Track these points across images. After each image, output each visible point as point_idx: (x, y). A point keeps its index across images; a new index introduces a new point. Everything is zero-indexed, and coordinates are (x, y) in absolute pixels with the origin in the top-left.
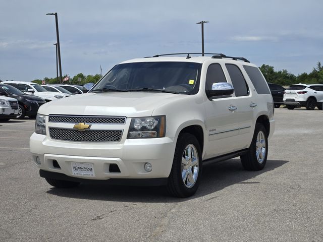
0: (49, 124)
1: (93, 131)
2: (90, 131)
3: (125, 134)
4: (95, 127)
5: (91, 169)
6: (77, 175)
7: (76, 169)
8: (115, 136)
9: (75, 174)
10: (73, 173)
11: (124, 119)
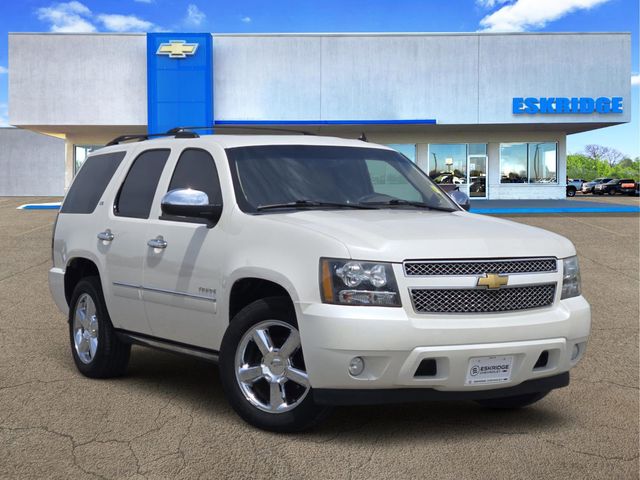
1: (511, 289)
2: (506, 289)
3: (559, 289)
5: (507, 367)
6: (475, 385)
7: (475, 371)
9: (470, 382)
10: (467, 382)
11: (554, 262)
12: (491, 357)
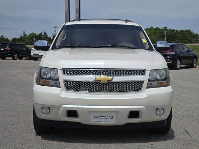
0: (63, 78)
1: (115, 83)
2: (112, 83)
3: (145, 84)
4: (117, 79)
5: (113, 116)
6: (96, 123)
7: (95, 117)
8: (136, 87)
9: (93, 122)
10: (92, 121)
11: (144, 71)
12: (103, 112)
